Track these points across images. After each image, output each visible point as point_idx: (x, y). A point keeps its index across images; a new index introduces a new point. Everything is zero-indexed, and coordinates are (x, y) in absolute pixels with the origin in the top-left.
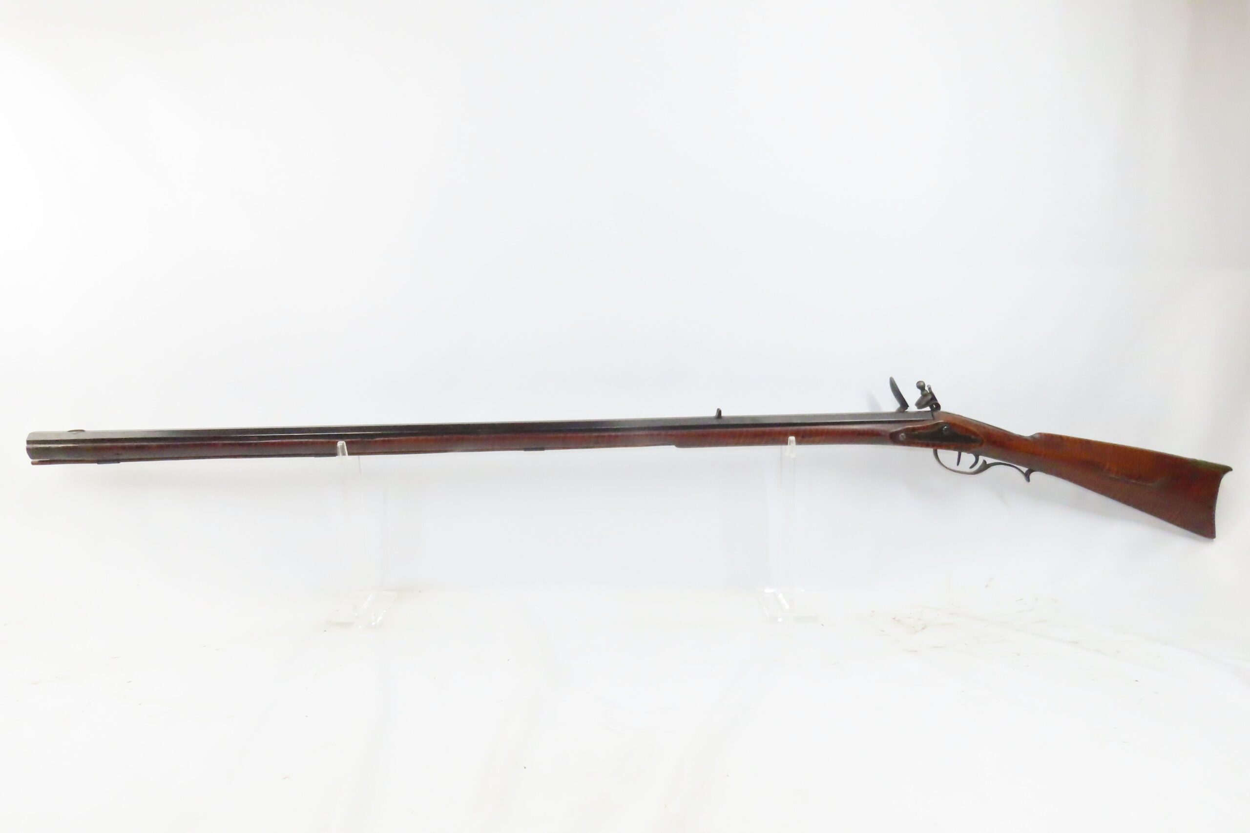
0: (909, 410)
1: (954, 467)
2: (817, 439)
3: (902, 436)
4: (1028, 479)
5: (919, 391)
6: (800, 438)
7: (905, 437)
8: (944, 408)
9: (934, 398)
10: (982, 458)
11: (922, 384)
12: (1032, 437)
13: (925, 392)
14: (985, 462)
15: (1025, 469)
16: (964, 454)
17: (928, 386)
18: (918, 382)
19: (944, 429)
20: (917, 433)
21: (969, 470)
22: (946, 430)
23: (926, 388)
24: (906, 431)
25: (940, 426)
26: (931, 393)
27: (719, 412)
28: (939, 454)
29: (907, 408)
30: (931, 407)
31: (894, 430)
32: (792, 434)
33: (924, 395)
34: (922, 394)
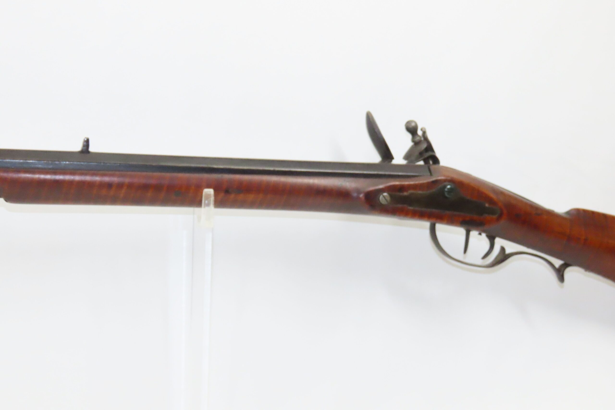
0: (394, 162)
1: (459, 255)
2: (251, 197)
3: (384, 196)
4: (561, 278)
5: (409, 136)
6: (222, 195)
7: (388, 198)
8: (443, 162)
9: (430, 148)
10: (499, 242)
11: (413, 124)
12: (568, 213)
13: (417, 139)
14: (503, 249)
15: (558, 263)
16: (474, 234)
17: (422, 130)
18: (408, 123)
19: (446, 190)
20: (405, 194)
21: (480, 262)
22: (450, 190)
23: (420, 133)
24: (390, 189)
25: (440, 186)
26: (426, 139)
27: (87, 143)
28: (439, 234)
29: (391, 161)
30: (426, 161)
31: (372, 188)
32: (209, 187)
33: (416, 143)
34: (413, 141)
